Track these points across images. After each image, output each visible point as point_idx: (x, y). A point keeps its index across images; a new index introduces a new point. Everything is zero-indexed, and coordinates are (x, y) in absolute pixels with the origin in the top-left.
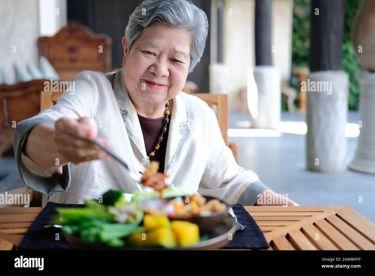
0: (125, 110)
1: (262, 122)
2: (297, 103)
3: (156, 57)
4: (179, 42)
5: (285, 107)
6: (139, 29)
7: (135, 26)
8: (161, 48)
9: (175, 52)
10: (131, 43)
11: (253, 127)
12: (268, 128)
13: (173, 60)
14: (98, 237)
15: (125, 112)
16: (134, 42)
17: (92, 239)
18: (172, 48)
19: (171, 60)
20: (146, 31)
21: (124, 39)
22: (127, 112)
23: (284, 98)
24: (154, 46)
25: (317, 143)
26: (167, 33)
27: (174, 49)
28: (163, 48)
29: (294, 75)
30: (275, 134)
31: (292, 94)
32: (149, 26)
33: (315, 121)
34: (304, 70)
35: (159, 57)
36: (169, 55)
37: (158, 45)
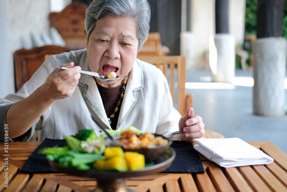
0: (86, 84)
1: (220, 77)
2: (248, 62)
3: (108, 43)
4: (126, 28)
5: (239, 65)
6: (93, 21)
7: (89, 19)
8: (111, 35)
9: (123, 36)
10: (89, 33)
11: (213, 81)
12: (225, 82)
13: (123, 44)
14: (70, 163)
15: (86, 85)
16: (91, 32)
17: (66, 164)
18: (120, 33)
19: (121, 44)
20: (99, 22)
21: (84, 30)
22: (87, 86)
23: (238, 59)
24: (105, 34)
25: (261, 93)
26: (114, 22)
27: (122, 34)
28: (113, 34)
29: (246, 40)
30: (231, 87)
31: (245, 55)
32: (99, 18)
33: (260, 76)
34: (253, 37)
35: (111, 42)
36: (119, 39)
37: (108, 32)
